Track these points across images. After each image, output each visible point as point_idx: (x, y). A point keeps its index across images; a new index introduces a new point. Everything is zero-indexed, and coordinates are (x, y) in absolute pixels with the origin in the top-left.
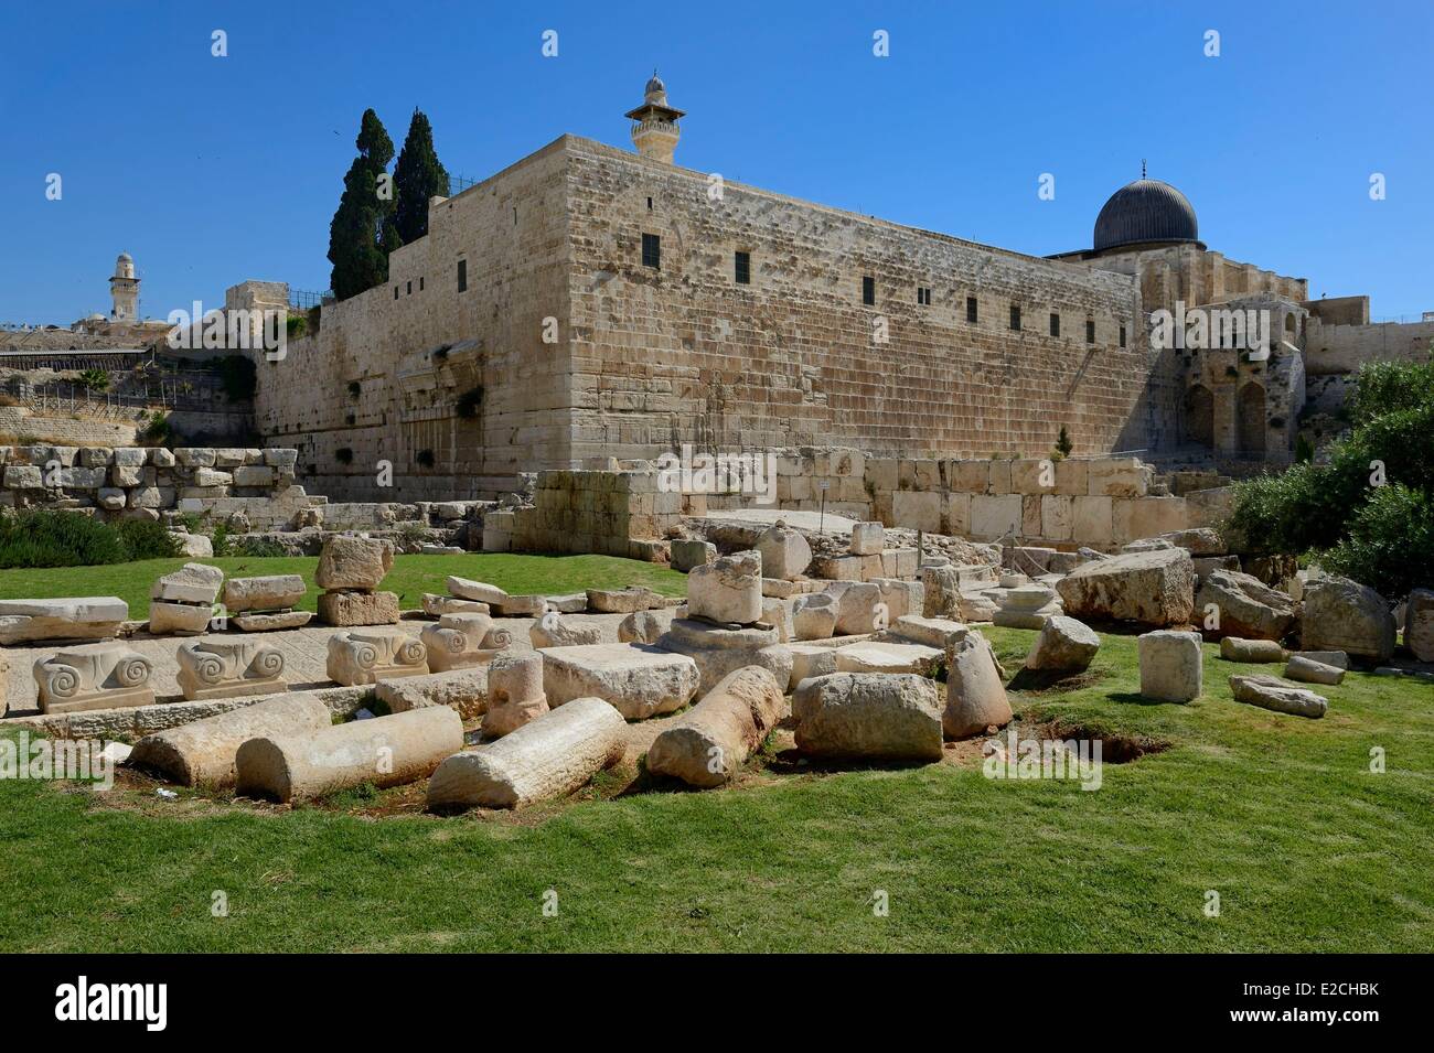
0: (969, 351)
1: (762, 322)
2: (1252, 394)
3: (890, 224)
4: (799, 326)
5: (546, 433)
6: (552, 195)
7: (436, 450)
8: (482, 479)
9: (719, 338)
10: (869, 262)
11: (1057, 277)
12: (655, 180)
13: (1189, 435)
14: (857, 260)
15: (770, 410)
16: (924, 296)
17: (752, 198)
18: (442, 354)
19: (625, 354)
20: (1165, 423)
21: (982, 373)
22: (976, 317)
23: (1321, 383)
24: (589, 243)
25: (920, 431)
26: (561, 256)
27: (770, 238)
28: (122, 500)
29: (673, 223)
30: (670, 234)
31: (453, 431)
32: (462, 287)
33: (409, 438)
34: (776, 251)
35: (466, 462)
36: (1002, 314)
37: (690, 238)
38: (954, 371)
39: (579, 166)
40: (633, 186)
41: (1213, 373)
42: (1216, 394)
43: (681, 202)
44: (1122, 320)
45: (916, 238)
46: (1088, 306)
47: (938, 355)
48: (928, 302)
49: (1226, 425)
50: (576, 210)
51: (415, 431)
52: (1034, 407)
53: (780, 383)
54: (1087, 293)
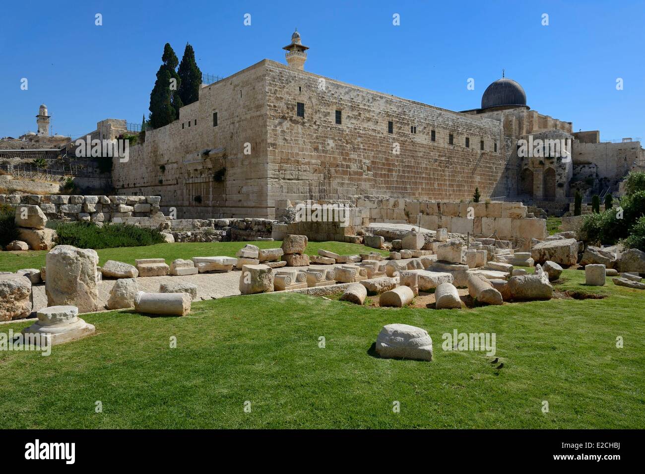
0: (432, 154)
1: (346, 141)
2: (550, 173)
3: (400, 98)
4: (362, 143)
5: (256, 189)
6: (258, 86)
7: (203, 195)
8: (225, 208)
9: (329, 148)
10: (391, 115)
11: (469, 122)
12: (302, 79)
13: (522, 190)
14: (385, 114)
15: (350, 179)
16: (414, 130)
17: (342, 87)
18: (206, 154)
19: (290, 155)
20: (513, 184)
21: (437, 163)
22: (435, 139)
23: (579, 168)
24: (275, 106)
25: (411, 188)
26: (263, 111)
27: (350, 104)
28: (89, 218)
29: (310, 98)
30: (309, 102)
31: (211, 187)
32: (215, 124)
33: (189, 190)
34: (353, 110)
35: (217, 201)
36: (446, 137)
37: (317, 104)
38: (426, 162)
39: (271, 73)
40: (293, 82)
41: (533, 164)
42: (534, 172)
43: (313, 89)
44: (495, 140)
45: (410, 104)
46: (481, 134)
47: (419, 156)
48: (415, 133)
49: (539, 186)
50: (270, 92)
51: (192, 187)
52: (459, 178)
53: (354, 167)
54: (481, 129)
